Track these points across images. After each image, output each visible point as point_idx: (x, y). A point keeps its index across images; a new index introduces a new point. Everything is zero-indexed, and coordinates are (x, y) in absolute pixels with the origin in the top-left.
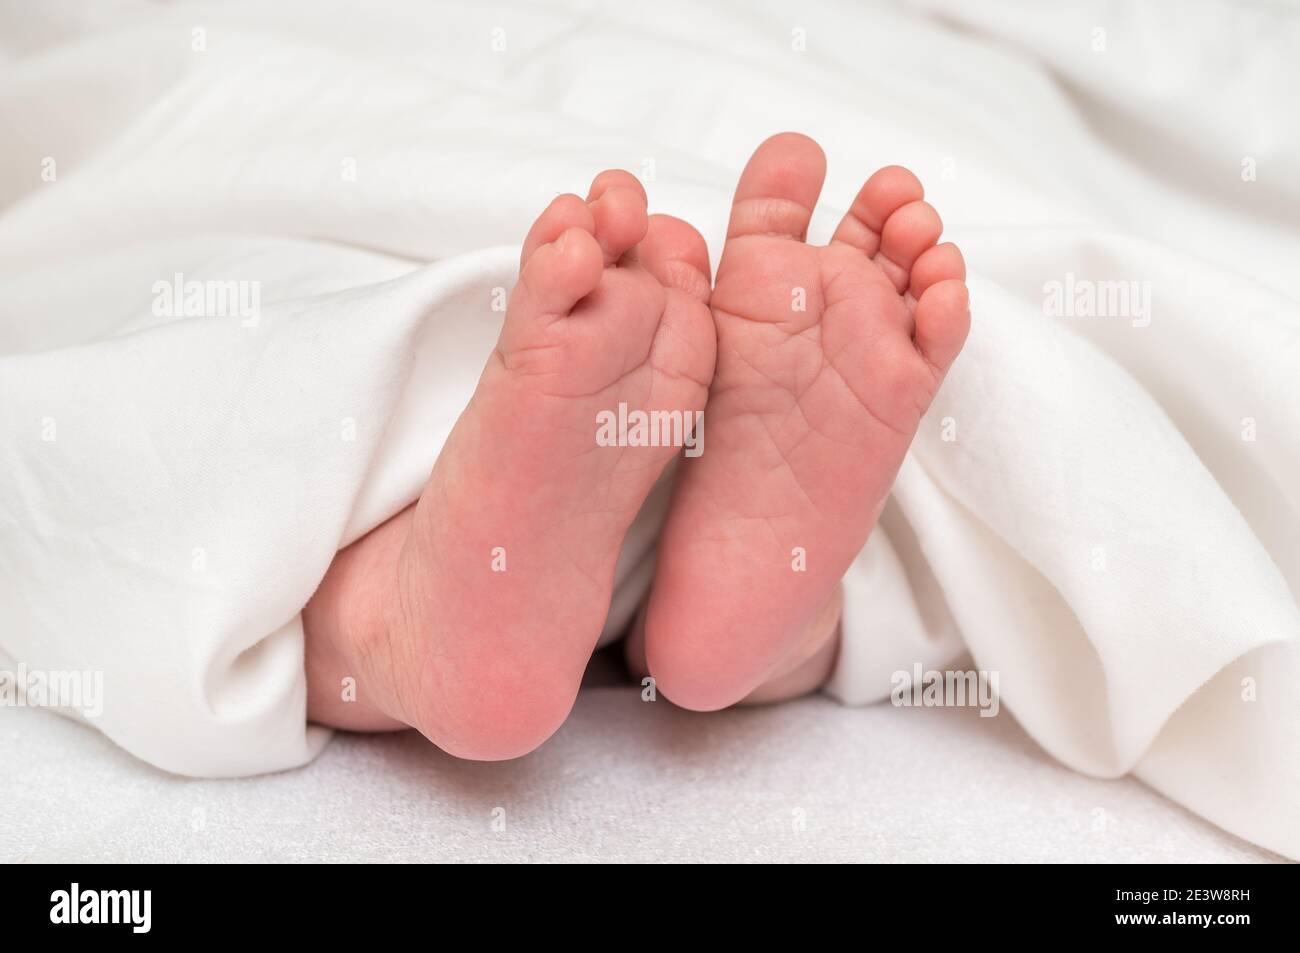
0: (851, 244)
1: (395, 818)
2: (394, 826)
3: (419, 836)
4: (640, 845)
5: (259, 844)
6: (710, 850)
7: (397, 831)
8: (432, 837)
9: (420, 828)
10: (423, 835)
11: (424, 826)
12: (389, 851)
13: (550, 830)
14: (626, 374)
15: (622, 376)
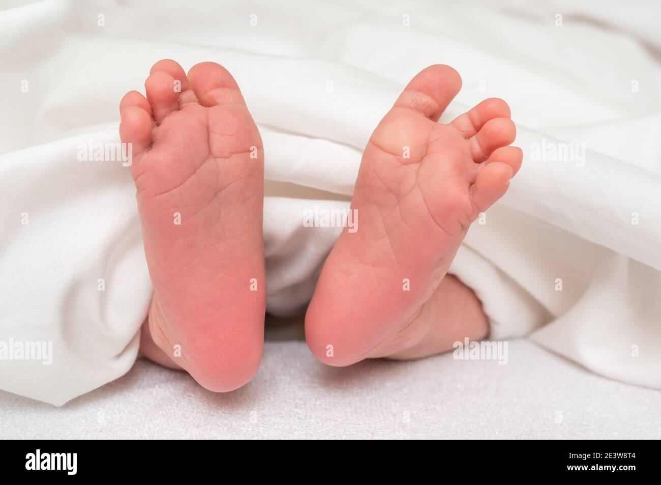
1: (297, 410)
2: (297, 415)
3: (311, 422)
4: (431, 428)
5: (225, 424)
6: (470, 431)
7: (299, 418)
8: (318, 423)
9: (311, 417)
10: (313, 421)
12: (296, 430)
13: (382, 419)
14: (199, 167)
15: (196, 170)
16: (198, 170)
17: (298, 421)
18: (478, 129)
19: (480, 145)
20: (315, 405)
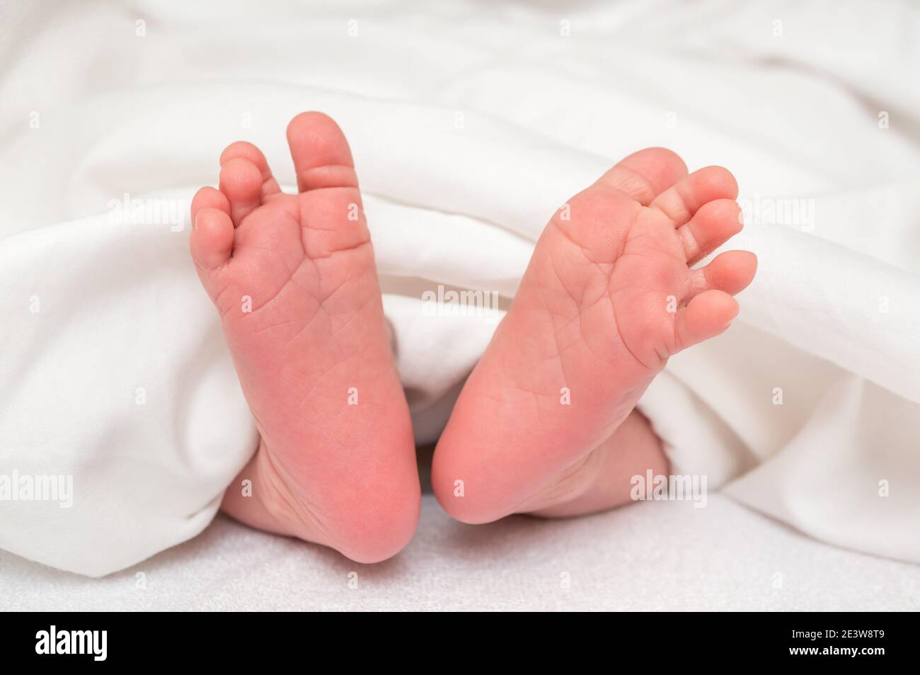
0: (666, 214)
1: (409, 589)
2: (409, 596)
7: (411, 600)
9: (427, 598)
11: (430, 596)
13: (523, 600)
14: (294, 272)
15: (291, 275)
16: (294, 275)
17: (408, 603)
18: (692, 213)
19: (697, 240)
20: (432, 582)
